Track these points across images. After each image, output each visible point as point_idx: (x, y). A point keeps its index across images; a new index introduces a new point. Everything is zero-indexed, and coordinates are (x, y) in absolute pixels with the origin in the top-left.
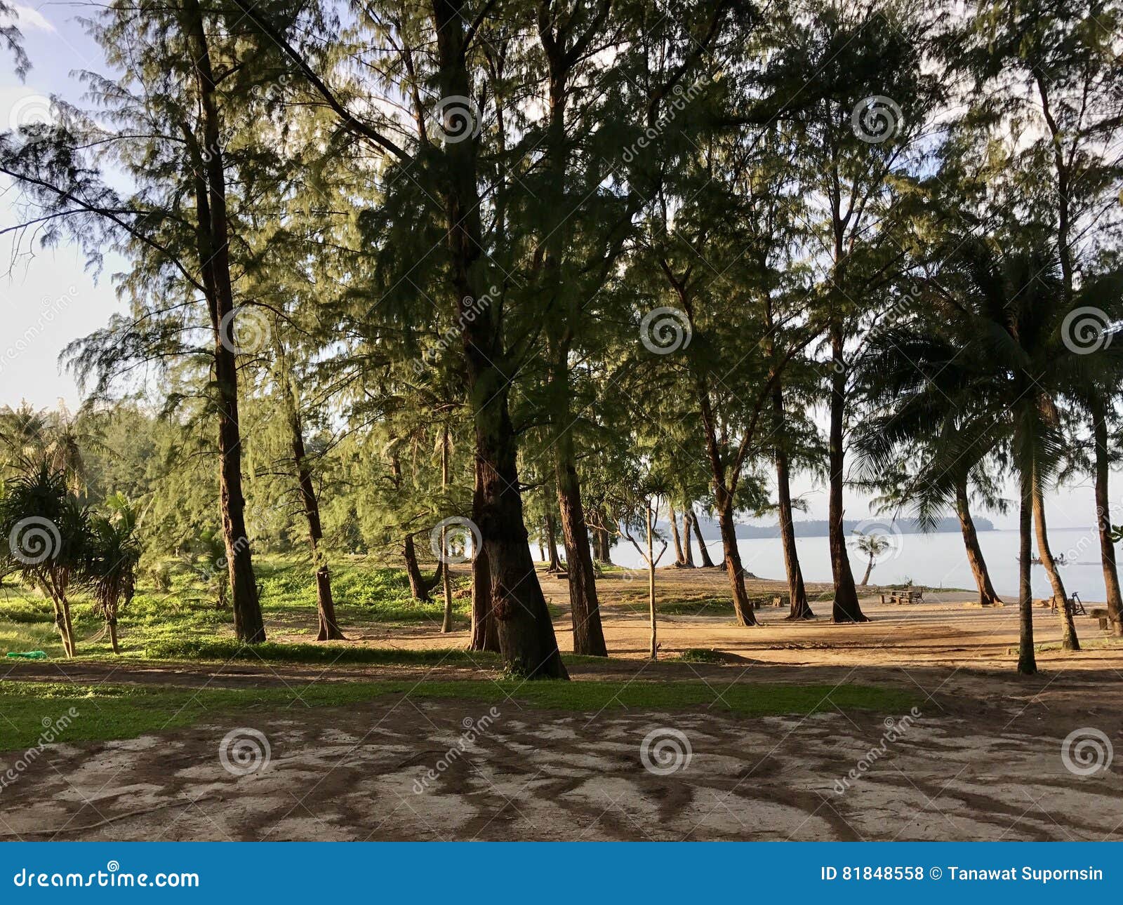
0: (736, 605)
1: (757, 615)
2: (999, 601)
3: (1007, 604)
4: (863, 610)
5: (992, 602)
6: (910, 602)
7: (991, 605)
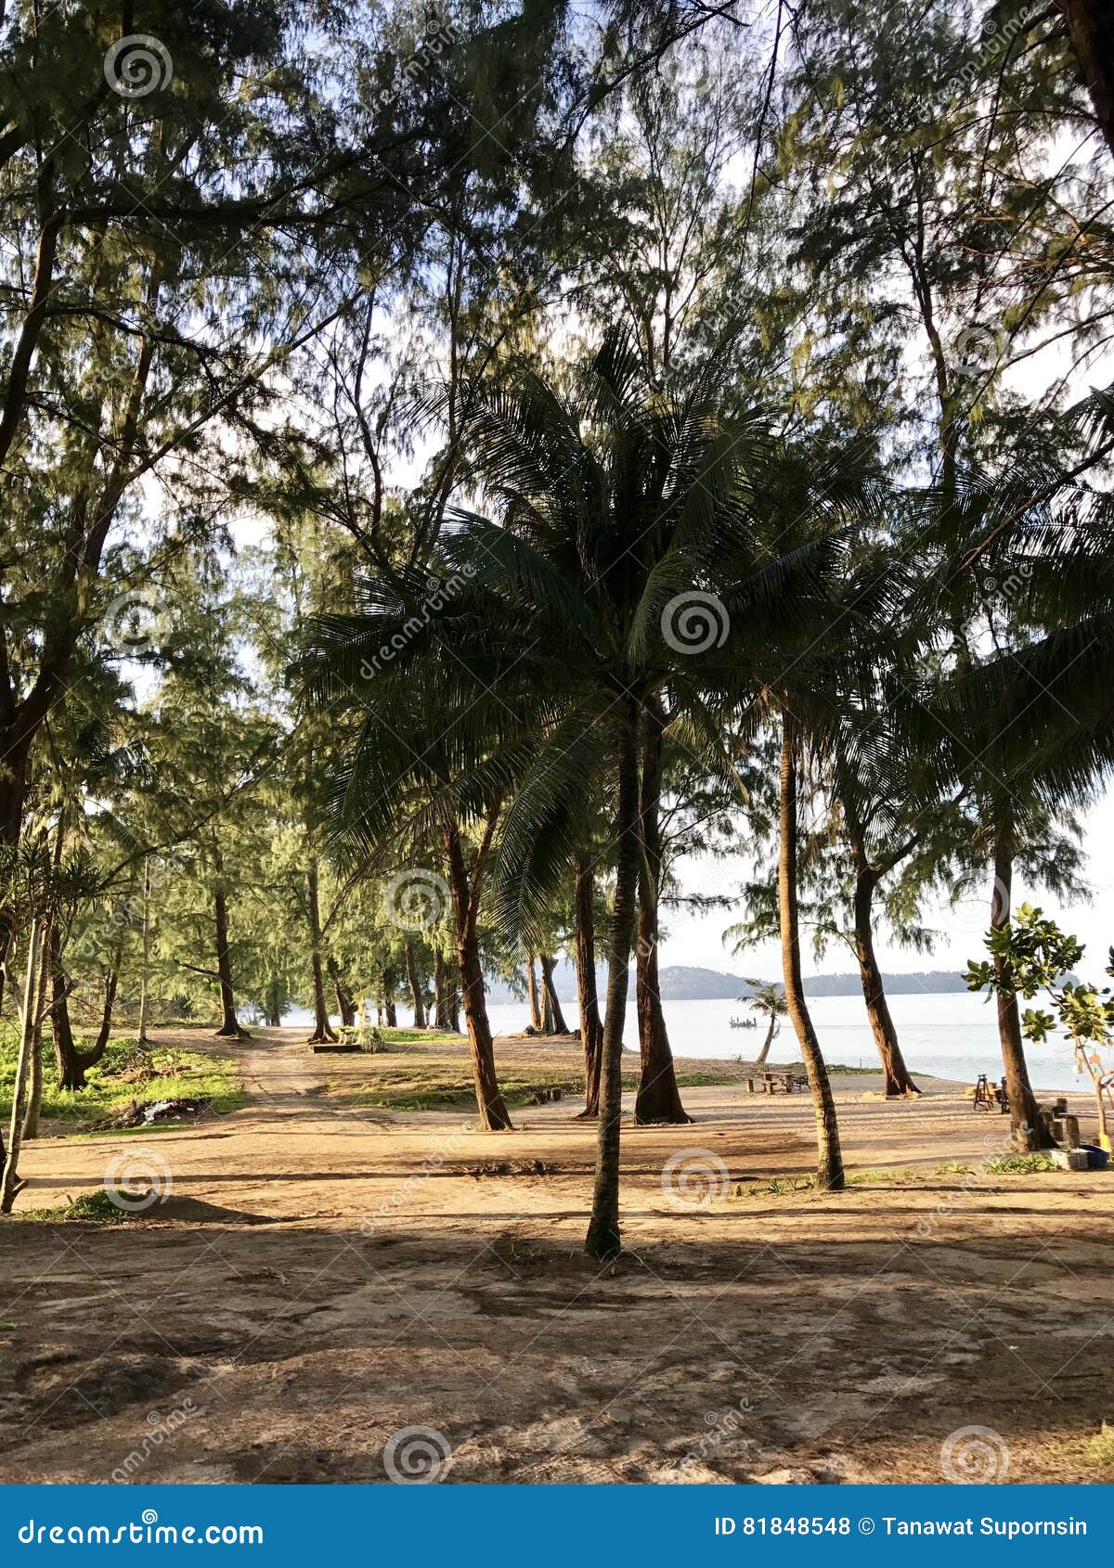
0: (479, 1096)
1: (514, 1115)
2: (914, 1089)
3: (927, 1094)
4: (685, 1104)
5: (904, 1091)
6: (789, 1091)
7: (901, 1096)
